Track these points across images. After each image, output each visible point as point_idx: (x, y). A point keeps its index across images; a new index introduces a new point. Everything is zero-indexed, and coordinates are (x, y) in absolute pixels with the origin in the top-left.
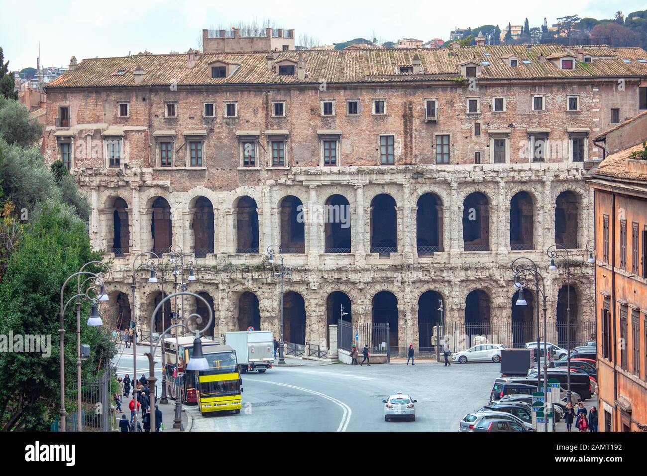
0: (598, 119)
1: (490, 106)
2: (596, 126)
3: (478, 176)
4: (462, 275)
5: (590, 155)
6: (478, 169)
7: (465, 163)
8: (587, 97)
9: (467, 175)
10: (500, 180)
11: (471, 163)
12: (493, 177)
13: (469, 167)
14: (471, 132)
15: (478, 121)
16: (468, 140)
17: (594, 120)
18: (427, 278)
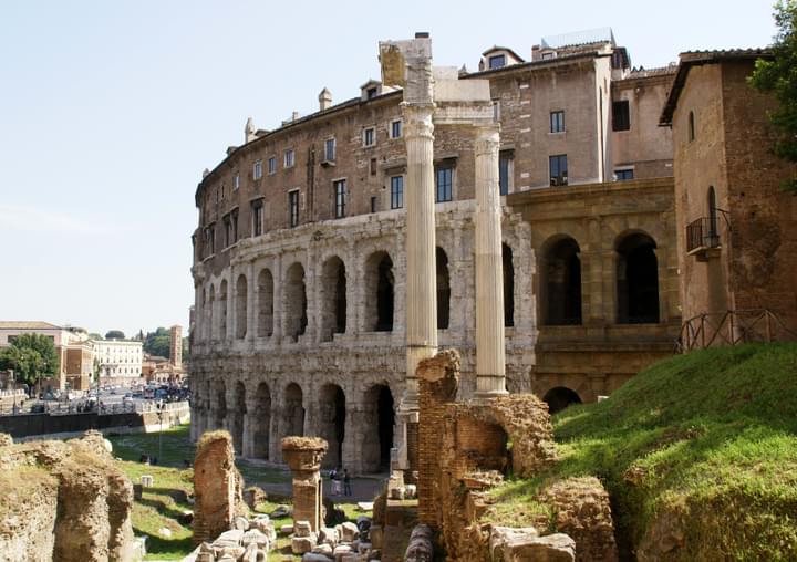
0: (528, 130)
1: (388, 134)
2: (526, 140)
3: (373, 230)
4: (354, 363)
5: (516, 185)
6: (374, 220)
7: (360, 213)
8: (511, 99)
9: (362, 230)
10: (397, 231)
11: (366, 212)
12: (389, 229)
13: (363, 218)
14: (367, 172)
15: (374, 157)
16: (363, 183)
17: (522, 131)
18: (320, 368)
